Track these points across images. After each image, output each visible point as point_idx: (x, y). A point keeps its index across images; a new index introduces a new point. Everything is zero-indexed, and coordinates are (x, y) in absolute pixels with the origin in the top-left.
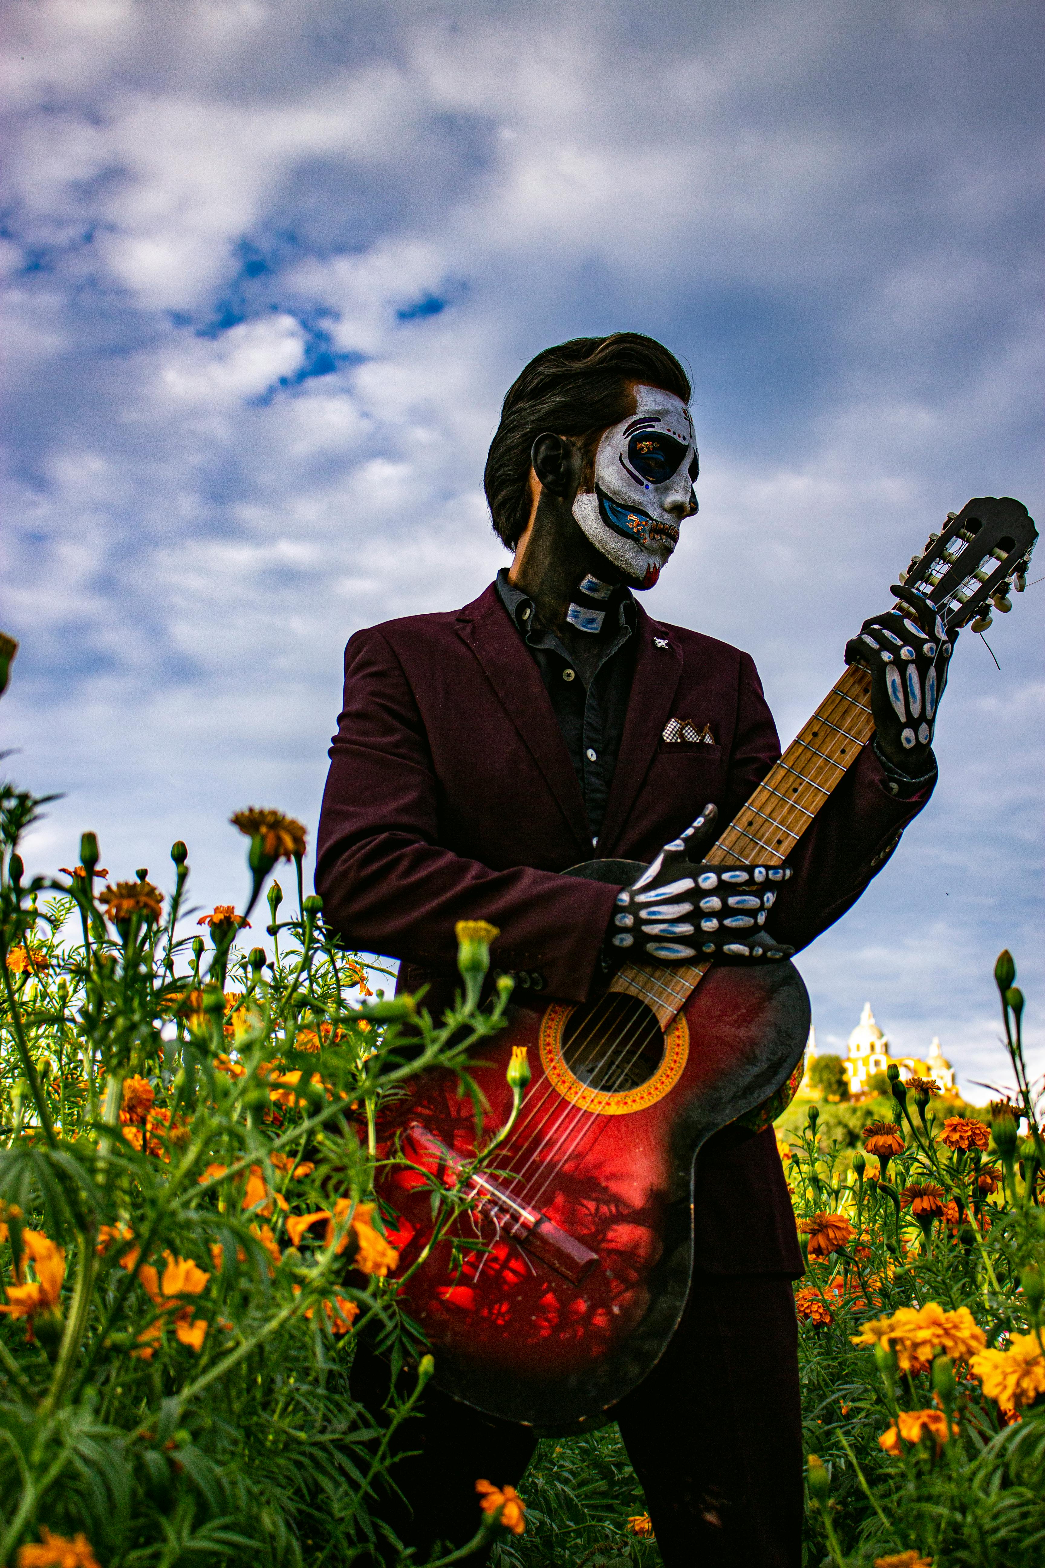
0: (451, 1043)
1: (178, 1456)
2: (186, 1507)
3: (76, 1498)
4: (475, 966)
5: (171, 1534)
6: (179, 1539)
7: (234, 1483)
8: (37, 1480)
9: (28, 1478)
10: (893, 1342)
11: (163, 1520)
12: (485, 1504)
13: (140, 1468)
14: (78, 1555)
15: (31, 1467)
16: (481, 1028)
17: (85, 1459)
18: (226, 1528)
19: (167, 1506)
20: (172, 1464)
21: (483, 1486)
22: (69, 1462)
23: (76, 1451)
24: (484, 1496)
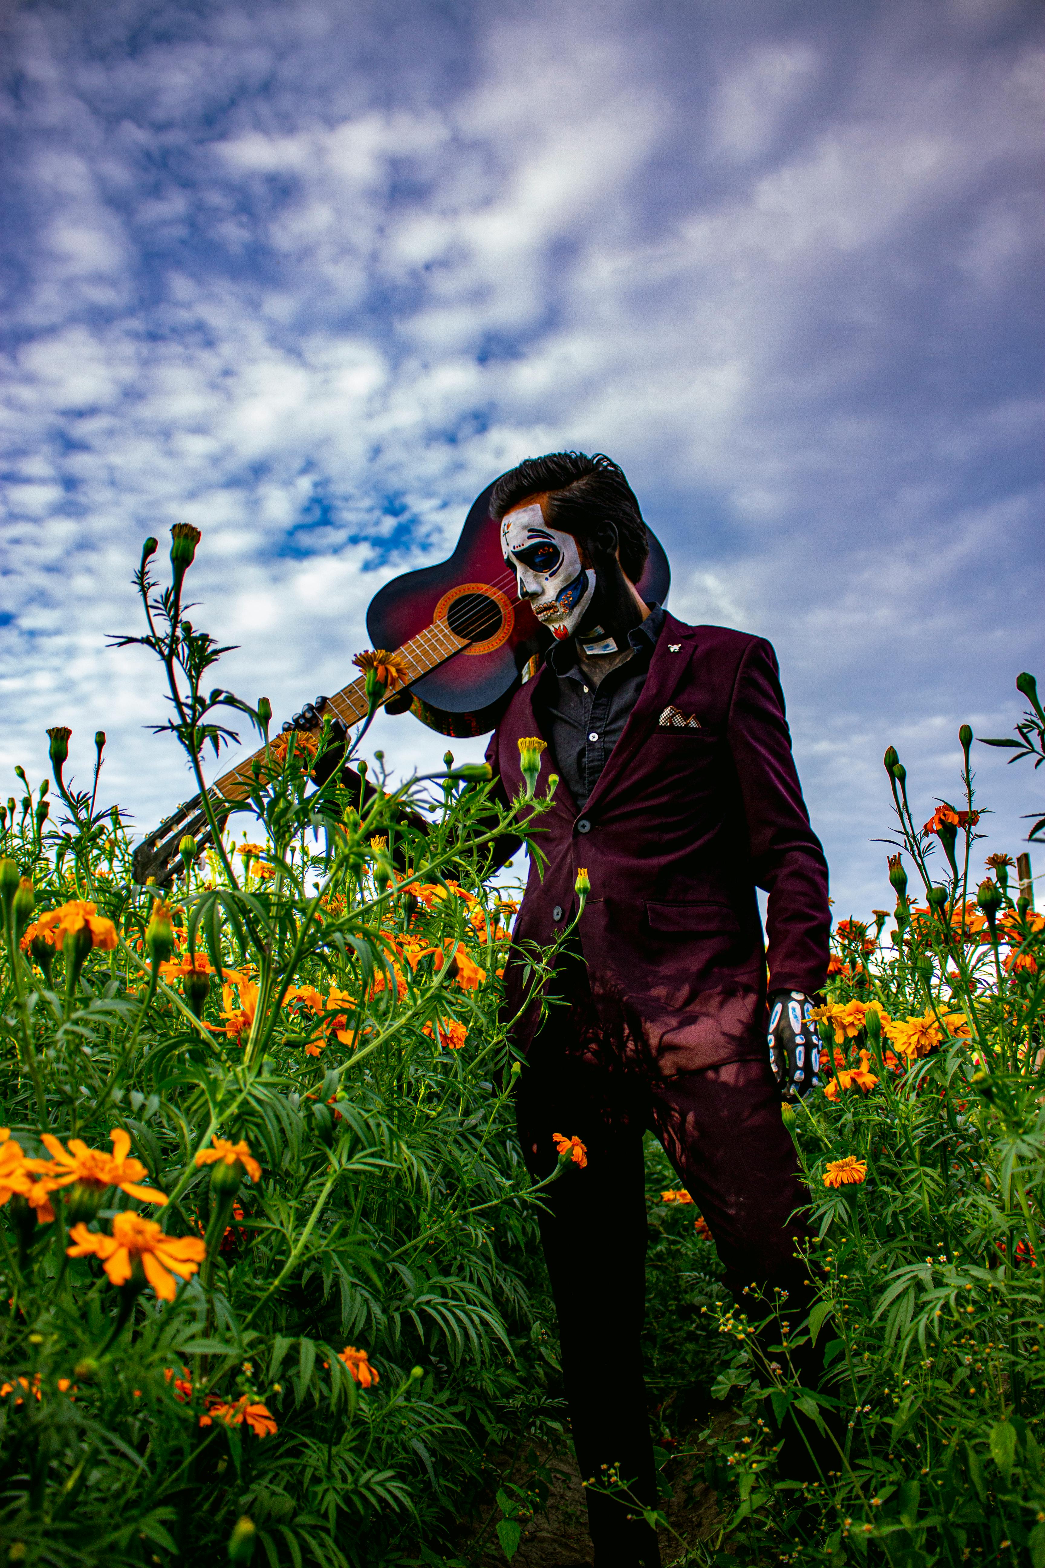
0: (517, 819)
1: (336, 1106)
2: (345, 1143)
3: (254, 1128)
4: (531, 769)
5: (334, 1161)
6: (340, 1162)
7: (379, 1125)
8: (221, 1113)
9: (214, 1113)
10: (829, 1019)
11: (329, 1153)
12: (559, 1148)
13: (310, 1116)
14: (238, 1154)
15: (216, 1104)
16: (539, 809)
17: (259, 1101)
18: (372, 1155)
19: (330, 1140)
20: (332, 1111)
21: (557, 1137)
22: (245, 1102)
23: (250, 1094)
24: (558, 1143)
